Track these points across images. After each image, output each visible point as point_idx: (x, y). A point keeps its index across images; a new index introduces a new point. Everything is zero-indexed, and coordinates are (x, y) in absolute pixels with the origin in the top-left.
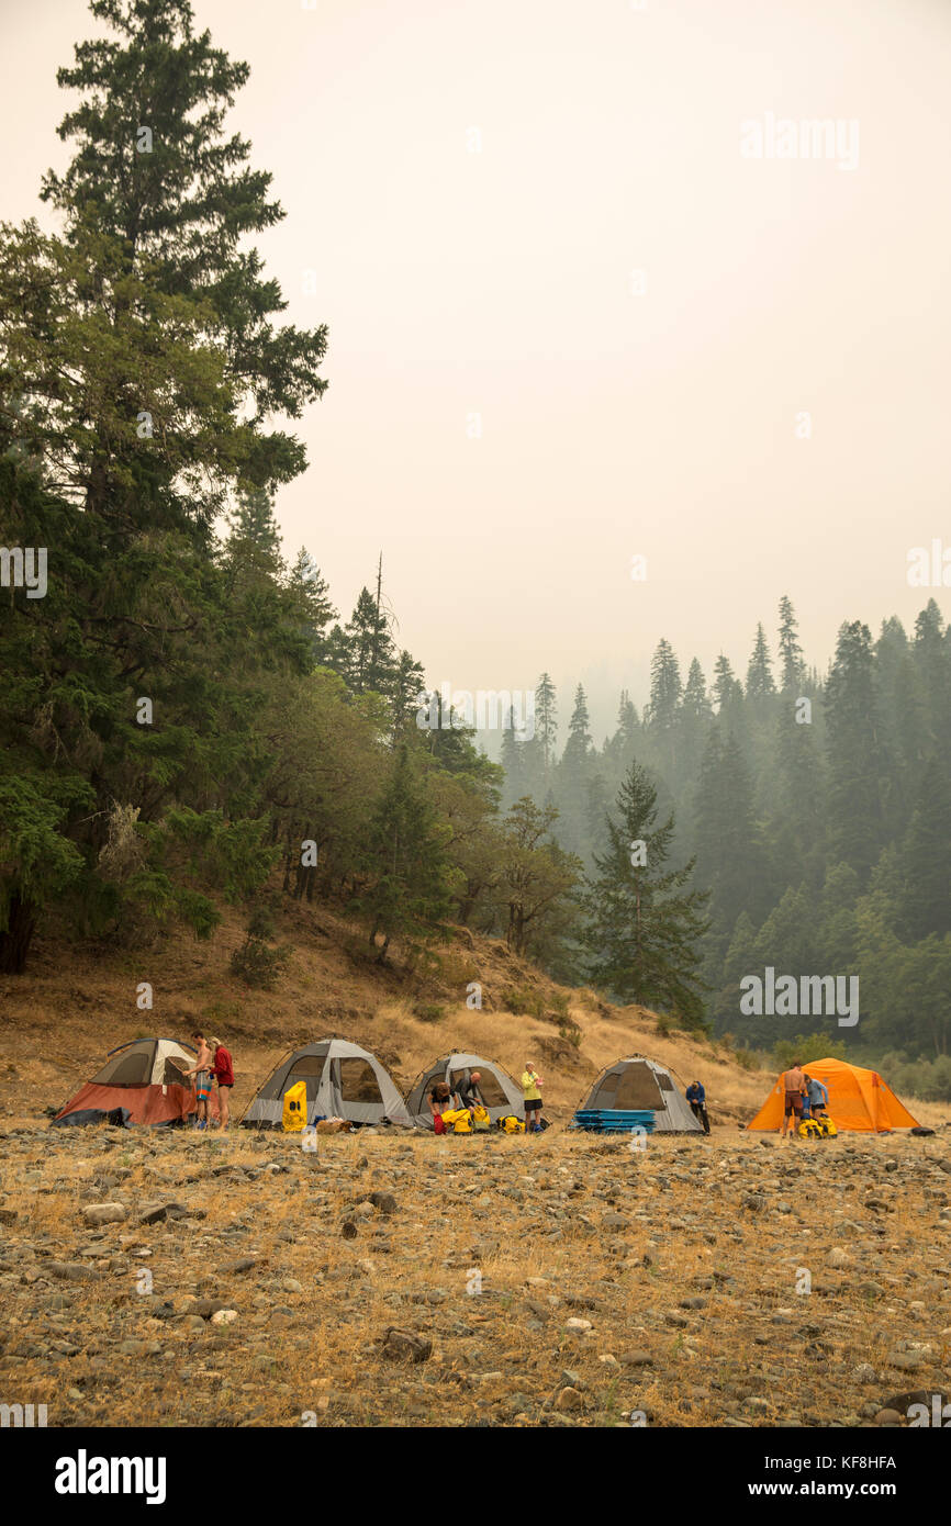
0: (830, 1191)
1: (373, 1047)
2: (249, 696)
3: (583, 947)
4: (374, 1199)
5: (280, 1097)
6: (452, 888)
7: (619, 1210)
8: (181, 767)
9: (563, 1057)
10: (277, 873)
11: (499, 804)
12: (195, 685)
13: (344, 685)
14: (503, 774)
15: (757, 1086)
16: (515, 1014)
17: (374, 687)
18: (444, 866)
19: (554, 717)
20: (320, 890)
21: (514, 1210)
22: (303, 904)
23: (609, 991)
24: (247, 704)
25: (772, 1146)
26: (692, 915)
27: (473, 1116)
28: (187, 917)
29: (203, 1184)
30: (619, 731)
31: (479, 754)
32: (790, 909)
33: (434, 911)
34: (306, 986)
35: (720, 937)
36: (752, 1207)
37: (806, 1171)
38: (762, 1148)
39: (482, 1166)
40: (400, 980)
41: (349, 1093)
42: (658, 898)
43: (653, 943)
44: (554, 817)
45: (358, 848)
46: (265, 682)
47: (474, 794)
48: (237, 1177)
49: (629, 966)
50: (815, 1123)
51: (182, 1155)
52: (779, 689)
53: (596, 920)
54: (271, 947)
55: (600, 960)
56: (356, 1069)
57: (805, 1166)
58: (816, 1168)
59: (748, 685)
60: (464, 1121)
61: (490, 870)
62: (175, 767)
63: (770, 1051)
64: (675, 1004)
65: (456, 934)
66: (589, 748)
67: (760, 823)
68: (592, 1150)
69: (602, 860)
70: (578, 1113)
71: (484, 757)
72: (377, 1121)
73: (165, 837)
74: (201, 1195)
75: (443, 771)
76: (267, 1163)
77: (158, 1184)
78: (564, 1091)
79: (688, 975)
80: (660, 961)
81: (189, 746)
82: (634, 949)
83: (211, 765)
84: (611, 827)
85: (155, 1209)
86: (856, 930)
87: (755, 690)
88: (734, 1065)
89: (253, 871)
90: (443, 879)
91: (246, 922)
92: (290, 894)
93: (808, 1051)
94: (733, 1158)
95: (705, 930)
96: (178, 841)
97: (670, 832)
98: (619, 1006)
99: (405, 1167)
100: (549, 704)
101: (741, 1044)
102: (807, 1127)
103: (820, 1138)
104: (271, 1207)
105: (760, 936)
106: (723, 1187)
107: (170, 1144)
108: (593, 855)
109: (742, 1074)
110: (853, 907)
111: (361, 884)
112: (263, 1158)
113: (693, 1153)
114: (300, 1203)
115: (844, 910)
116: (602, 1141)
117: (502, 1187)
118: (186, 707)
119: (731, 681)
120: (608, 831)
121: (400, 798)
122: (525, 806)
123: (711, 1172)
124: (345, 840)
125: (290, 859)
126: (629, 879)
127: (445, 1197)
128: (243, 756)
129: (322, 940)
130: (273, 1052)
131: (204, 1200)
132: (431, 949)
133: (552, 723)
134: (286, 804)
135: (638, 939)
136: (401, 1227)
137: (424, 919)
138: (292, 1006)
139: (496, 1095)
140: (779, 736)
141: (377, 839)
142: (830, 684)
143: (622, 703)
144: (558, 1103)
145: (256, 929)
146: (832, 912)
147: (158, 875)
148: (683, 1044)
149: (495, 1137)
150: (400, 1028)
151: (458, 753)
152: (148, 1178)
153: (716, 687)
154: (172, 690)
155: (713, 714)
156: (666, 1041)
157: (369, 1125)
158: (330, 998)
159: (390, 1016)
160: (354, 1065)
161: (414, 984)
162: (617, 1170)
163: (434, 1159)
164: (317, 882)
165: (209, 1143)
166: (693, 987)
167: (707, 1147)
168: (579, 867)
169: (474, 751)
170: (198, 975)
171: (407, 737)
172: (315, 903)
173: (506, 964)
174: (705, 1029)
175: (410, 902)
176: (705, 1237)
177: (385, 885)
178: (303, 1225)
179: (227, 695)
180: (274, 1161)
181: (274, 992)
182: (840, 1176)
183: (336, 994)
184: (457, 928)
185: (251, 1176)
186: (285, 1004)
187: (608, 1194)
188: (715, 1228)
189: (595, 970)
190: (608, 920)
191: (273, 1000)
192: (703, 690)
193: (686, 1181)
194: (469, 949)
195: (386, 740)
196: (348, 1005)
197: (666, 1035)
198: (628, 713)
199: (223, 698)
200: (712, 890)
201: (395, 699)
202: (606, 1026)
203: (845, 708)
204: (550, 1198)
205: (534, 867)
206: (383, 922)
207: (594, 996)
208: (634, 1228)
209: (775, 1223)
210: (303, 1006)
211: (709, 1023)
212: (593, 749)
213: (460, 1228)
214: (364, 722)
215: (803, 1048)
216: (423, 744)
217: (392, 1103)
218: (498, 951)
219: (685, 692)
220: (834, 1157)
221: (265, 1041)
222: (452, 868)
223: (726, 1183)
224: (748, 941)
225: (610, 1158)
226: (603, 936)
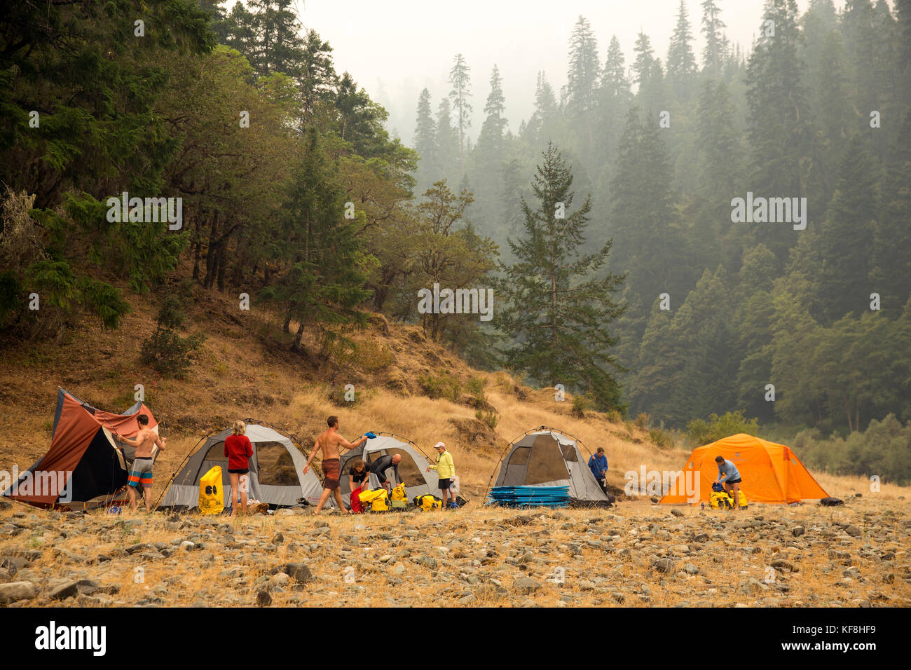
0: (737, 554)
1: (290, 433)
2: (147, 76)
3: (499, 332)
4: (289, 570)
5: (195, 481)
6: (366, 274)
7: (530, 575)
8: (77, 150)
9: (479, 439)
10: (186, 263)
11: (413, 190)
12: (87, 63)
13: (248, 65)
14: (417, 159)
15: (671, 463)
16: (431, 398)
17: (281, 68)
18: (357, 252)
19: (468, 100)
20: (231, 278)
21: (428, 576)
22: (214, 293)
23: (525, 374)
24: (144, 84)
25: (682, 515)
26: (608, 298)
27: (390, 496)
28: (93, 306)
29: (115, 562)
30: (535, 114)
31: (391, 139)
32: (706, 292)
33: (348, 297)
34: (219, 374)
35: (636, 321)
36: (661, 569)
37: (714, 537)
38: (673, 517)
39: (397, 538)
40: (315, 367)
41: (267, 477)
42: (574, 282)
43: (569, 327)
44: (469, 201)
45: (269, 235)
46: (164, 61)
47: (387, 179)
48: (151, 555)
49: (545, 349)
50: (726, 495)
51: (94, 537)
52: (701, 68)
53: (512, 305)
54: (183, 336)
55: (517, 345)
56: (272, 455)
57: (714, 532)
58: (724, 533)
59: (668, 64)
60: (382, 500)
61: (405, 257)
62: (70, 151)
63: (685, 430)
64: (590, 386)
65: (370, 320)
66: (505, 131)
67: (676, 206)
68: (506, 521)
69: (519, 245)
70: (493, 490)
71: (397, 141)
72: (294, 503)
73: (65, 225)
74: (113, 572)
75: (354, 156)
76: (182, 541)
77: (68, 564)
78: (481, 470)
79: (604, 358)
80: (576, 343)
81: (85, 129)
82: (549, 333)
83: (109, 149)
84: (527, 211)
85: (65, 586)
86: (773, 311)
87: (675, 69)
88: (648, 443)
89: (160, 258)
90: (356, 265)
91: (156, 312)
92: (199, 282)
93: (722, 429)
94: (644, 526)
95: (621, 313)
96: (79, 229)
97: (586, 215)
98: (535, 388)
99: (320, 541)
100: (463, 87)
101: (657, 424)
102: (718, 499)
103: (730, 508)
104: (185, 581)
105: (676, 320)
106: (633, 552)
107: (81, 526)
108: (509, 240)
109: (656, 452)
110: (769, 288)
111: (273, 272)
112: (177, 537)
113: (604, 523)
114: (215, 576)
115: (760, 292)
116: (516, 514)
117: (415, 557)
118: (79, 87)
119: (651, 60)
120: (525, 215)
121: (310, 183)
122: (439, 191)
123: (622, 539)
124: (255, 227)
125: (198, 247)
126: (545, 264)
127: (359, 566)
128: (144, 139)
129: (235, 329)
130: (187, 439)
131: (118, 576)
132: (346, 336)
133: (467, 106)
134: (193, 190)
135: (553, 323)
136: (316, 595)
137: (338, 306)
138: (206, 394)
139: (413, 476)
140: (699, 116)
141: (287, 225)
142: (753, 61)
143: (538, 84)
144: (475, 482)
145: (166, 318)
146: (749, 294)
147: (58, 264)
148: (598, 424)
149: (411, 514)
150: (317, 413)
151: (370, 137)
152: (59, 558)
153: (636, 66)
154: (62, 69)
155: (632, 94)
156: (582, 421)
157: (287, 507)
158: (245, 386)
159: (305, 403)
160: (270, 451)
161: (330, 371)
162: (529, 539)
163: (350, 534)
164: (228, 271)
165: (123, 524)
166: (608, 369)
167: (620, 517)
168: (495, 252)
169: (386, 135)
170: (107, 365)
171: (316, 120)
172: (226, 291)
173: (421, 349)
174: (619, 410)
175: (324, 288)
176: (614, 596)
177: (297, 272)
178: (218, 596)
179: (123, 74)
180: (189, 539)
181: (187, 381)
182: (747, 541)
183: (251, 382)
184: (372, 314)
185: (166, 554)
186: (197, 393)
187: (520, 561)
188: (623, 589)
189: (511, 354)
190: (524, 304)
191: (186, 388)
192: (622, 70)
193: (597, 547)
194: (384, 335)
195: (295, 124)
196: (264, 392)
197: (581, 416)
198: (545, 96)
199: (118, 78)
200: (628, 274)
201: (303, 81)
202: (522, 408)
203: (768, 86)
204: (463, 565)
205: (449, 252)
206: (296, 309)
207: (511, 380)
208: (544, 590)
209: (681, 584)
210: (217, 394)
211: (624, 404)
212: (509, 134)
213: (374, 594)
214: (271, 105)
215: (718, 426)
216: (333, 128)
217: (309, 485)
218: (414, 337)
219: (603, 72)
220: (742, 523)
221: (178, 429)
222: (366, 254)
223: (636, 548)
224: (666, 323)
225: (523, 528)
226: (519, 321)
